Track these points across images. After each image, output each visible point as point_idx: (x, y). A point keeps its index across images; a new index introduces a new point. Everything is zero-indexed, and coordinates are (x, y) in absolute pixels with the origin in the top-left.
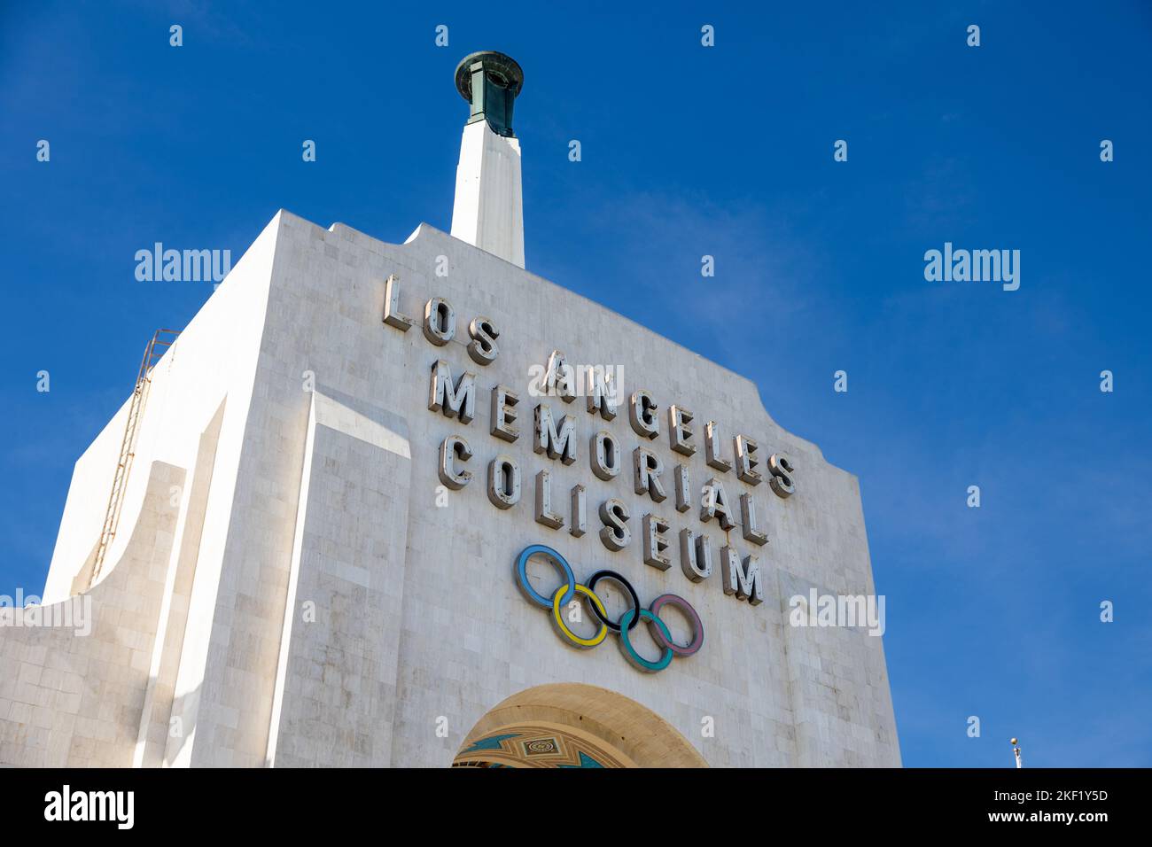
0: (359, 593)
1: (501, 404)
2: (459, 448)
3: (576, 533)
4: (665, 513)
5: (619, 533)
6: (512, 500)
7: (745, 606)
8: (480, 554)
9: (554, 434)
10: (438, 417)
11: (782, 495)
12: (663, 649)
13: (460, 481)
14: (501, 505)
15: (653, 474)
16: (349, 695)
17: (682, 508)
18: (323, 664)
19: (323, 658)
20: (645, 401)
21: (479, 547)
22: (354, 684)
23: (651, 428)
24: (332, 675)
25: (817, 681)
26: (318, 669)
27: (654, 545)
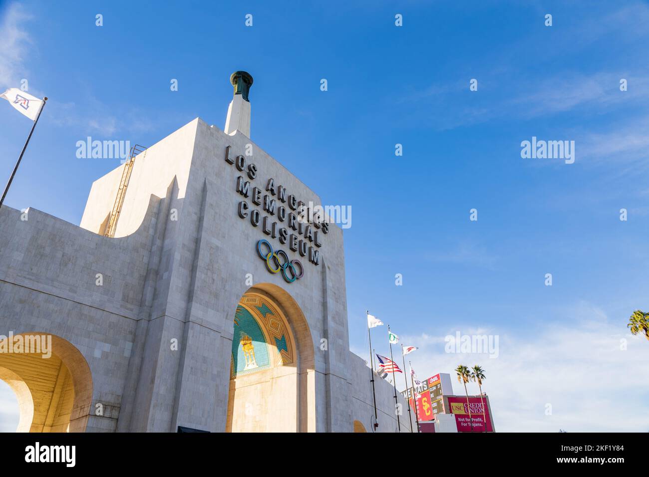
0: (217, 247)
1: (257, 193)
2: (245, 205)
3: (273, 237)
4: (296, 233)
5: (285, 239)
6: (258, 224)
7: (314, 265)
8: (248, 240)
9: (270, 205)
10: (239, 195)
11: (325, 233)
12: (293, 276)
13: (245, 216)
14: (254, 225)
15: (295, 221)
16: (214, 280)
17: (300, 233)
18: (207, 270)
19: (207, 268)
20: (294, 198)
21: (248, 238)
22: (215, 277)
23: (294, 207)
24: (209, 273)
25: (331, 290)
26: (206, 270)
27: (293, 244)
